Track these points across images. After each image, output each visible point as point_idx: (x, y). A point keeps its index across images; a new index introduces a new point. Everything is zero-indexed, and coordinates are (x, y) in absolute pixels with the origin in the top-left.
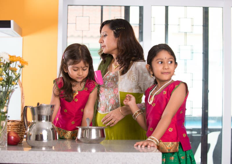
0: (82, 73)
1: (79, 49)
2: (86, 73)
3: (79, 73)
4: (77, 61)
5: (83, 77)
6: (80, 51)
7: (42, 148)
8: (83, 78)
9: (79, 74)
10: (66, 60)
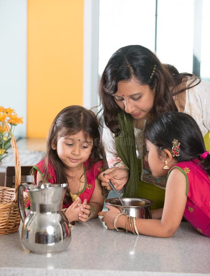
0: (80, 152)
1: (82, 114)
2: (85, 154)
3: (74, 151)
4: (73, 131)
5: (81, 159)
6: (82, 117)
7: (46, 255)
8: (80, 162)
9: (73, 153)
10: (57, 128)
